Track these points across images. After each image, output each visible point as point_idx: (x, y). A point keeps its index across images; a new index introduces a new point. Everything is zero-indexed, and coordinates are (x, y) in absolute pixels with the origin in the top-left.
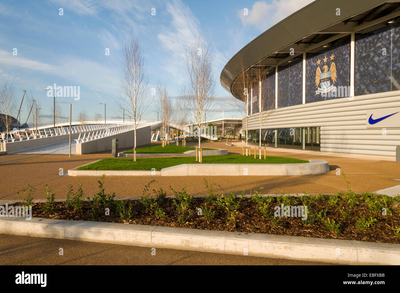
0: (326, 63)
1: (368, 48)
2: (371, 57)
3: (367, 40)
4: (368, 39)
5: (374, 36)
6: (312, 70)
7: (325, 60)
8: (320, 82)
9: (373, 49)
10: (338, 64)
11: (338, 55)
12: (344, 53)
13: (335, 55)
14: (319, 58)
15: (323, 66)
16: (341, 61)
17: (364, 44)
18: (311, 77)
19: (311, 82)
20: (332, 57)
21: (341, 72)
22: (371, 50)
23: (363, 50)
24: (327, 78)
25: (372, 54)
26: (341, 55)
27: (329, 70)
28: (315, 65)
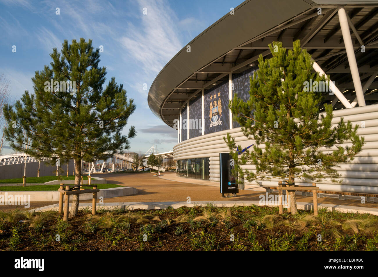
0: (215, 99)
1: (240, 87)
2: (242, 94)
3: (239, 80)
4: (239, 78)
5: (243, 76)
6: (208, 105)
7: (215, 96)
8: (212, 116)
9: (243, 87)
10: (223, 100)
11: (222, 92)
12: (226, 90)
13: (221, 92)
14: (212, 95)
15: (213, 102)
16: (224, 97)
17: (237, 83)
18: (207, 111)
19: (207, 116)
20: (219, 94)
21: (224, 107)
22: (242, 88)
23: (237, 88)
24: (216, 112)
25: (242, 92)
26: (224, 92)
27: (217, 106)
28: (209, 100)
